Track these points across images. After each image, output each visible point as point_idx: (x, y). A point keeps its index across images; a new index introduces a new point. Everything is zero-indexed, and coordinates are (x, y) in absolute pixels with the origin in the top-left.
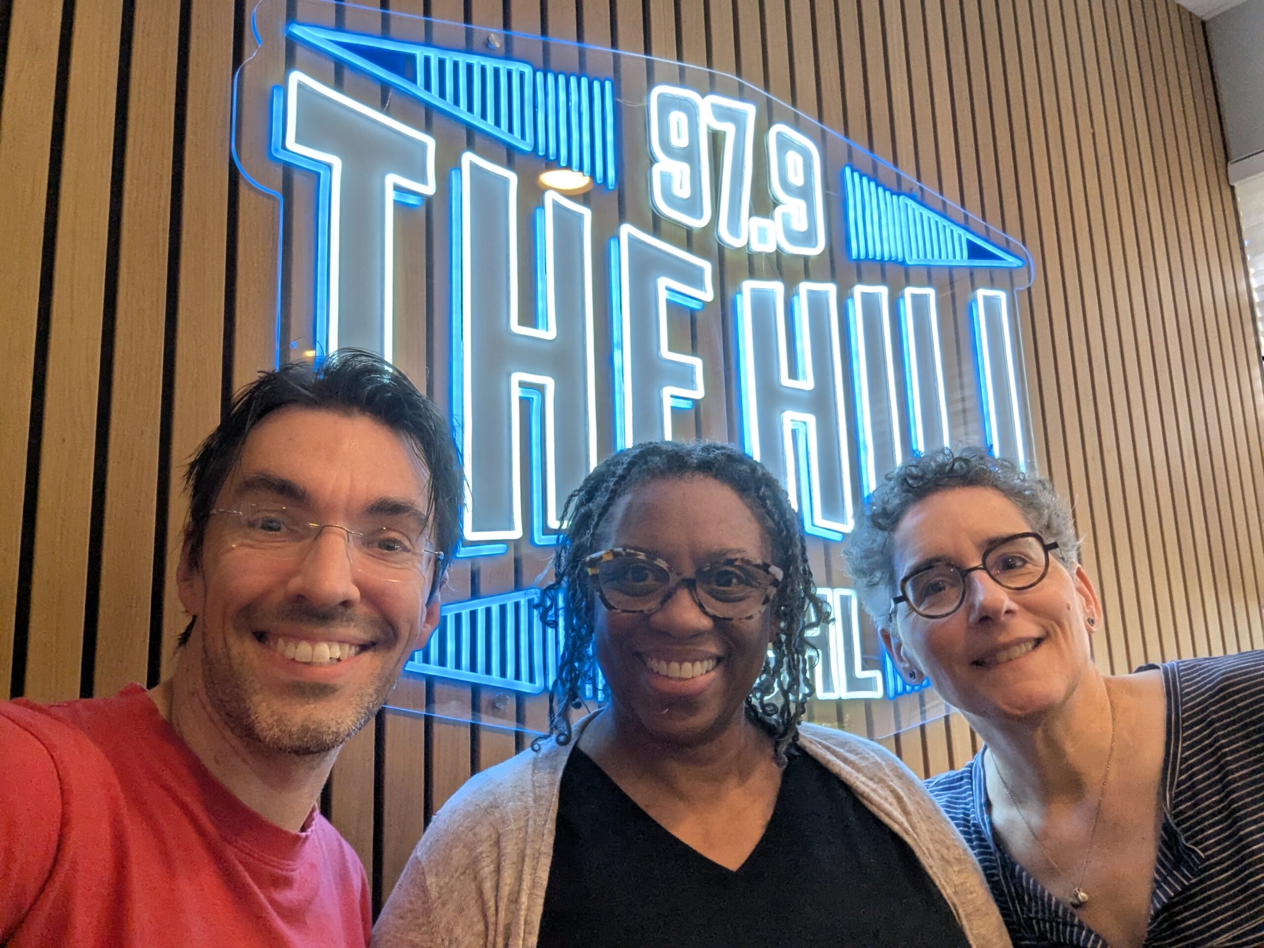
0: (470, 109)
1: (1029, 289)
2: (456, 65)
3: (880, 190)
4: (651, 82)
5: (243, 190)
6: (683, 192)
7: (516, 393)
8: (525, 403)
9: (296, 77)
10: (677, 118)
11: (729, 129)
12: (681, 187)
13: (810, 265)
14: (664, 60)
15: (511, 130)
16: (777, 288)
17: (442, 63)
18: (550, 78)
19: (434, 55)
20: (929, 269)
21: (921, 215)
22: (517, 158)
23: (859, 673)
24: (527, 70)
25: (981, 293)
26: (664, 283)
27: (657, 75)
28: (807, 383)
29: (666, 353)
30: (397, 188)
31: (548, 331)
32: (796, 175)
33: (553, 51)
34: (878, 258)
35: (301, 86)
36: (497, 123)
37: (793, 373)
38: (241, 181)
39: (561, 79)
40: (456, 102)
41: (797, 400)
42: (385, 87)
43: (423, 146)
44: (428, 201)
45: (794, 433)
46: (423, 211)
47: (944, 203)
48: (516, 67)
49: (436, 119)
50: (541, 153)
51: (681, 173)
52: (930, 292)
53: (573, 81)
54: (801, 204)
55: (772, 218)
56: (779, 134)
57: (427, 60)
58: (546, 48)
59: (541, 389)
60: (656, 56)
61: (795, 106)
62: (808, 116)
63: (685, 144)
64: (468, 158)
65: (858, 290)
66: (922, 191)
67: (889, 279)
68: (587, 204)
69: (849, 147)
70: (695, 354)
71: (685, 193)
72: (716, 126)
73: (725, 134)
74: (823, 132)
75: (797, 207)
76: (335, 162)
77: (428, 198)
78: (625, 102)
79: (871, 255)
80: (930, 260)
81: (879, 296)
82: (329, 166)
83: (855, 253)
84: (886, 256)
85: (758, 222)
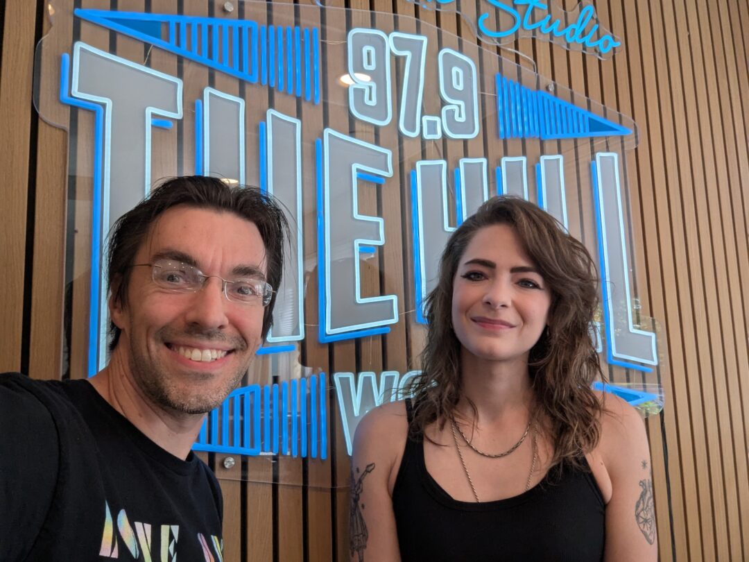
0: (210, 56)
1: (636, 149)
2: (200, 26)
3: (523, 89)
4: (349, 28)
5: (41, 126)
6: (371, 102)
9: (79, 45)
10: (369, 49)
11: (408, 54)
12: (370, 99)
14: (360, 10)
15: (241, 69)
16: (441, 164)
17: (188, 26)
18: (271, 30)
19: (183, 21)
20: (559, 141)
21: (554, 103)
22: (248, 89)
24: (253, 26)
25: (598, 155)
26: (356, 166)
27: (354, 21)
29: (356, 216)
30: (154, 116)
32: (458, 83)
33: (275, 11)
34: (520, 135)
35: (82, 50)
36: (231, 65)
37: (453, 222)
38: (40, 120)
39: (280, 30)
40: (200, 53)
42: (147, 46)
43: (174, 86)
44: (180, 123)
46: (175, 130)
47: (572, 94)
48: (245, 24)
50: (264, 81)
51: (370, 88)
52: (560, 157)
53: (288, 30)
54: (462, 103)
55: (440, 116)
56: (446, 54)
57: (178, 25)
58: (270, 9)
60: (353, 9)
61: (459, 33)
62: (470, 43)
63: (373, 67)
64: (208, 91)
65: (504, 160)
66: (555, 86)
67: (528, 151)
68: (299, 116)
69: (500, 60)
70: (379, 214)
71: (373, 103)
72: (397, 53)
73: (405, 58)
74: (480, 52)
75: (459, 106)
76: (108, 102)
77: (178, 120)
78: (329, 42)
79: (515, 135)
80: (560, 135)
81: (520, 163)
82: (103, 106)
83: (502, 135)
84: (526, 135)
85: (427, 118)
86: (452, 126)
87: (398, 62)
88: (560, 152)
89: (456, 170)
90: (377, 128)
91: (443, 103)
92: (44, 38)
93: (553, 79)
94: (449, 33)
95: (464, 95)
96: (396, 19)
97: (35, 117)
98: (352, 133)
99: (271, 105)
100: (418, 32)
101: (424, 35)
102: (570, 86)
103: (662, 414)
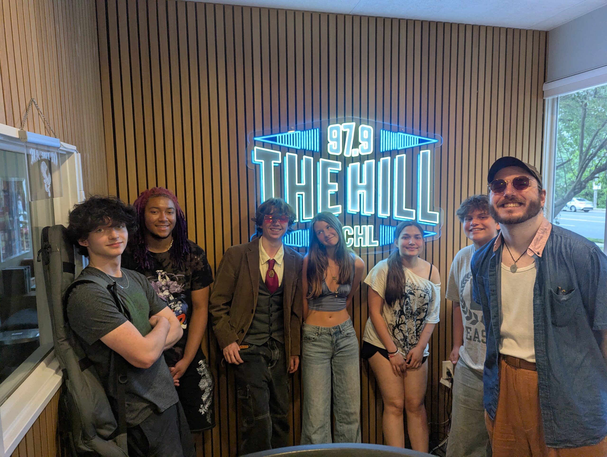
0: (288, 144)
1: (441, 146)
2: (285, 136)
3: (391, 133)
4: (329, 125)
5: (249, 170)
7: (297, 196)
8: (299, 198)
9: (256, 148)
10: (335, 131)
11: (348, 130)
13: (369, 156)
14: (333, 117)
16: (358, 164)
17: (282, 136)
18: (305, 132)
19: (280, 135)
20: (405, 149)
21: (404, 136)
22: (298, 151)
23: (373, 241)
24: (300, 132)
25: (422, 152)
27: (330, 123)
28: (365, 183)
29: (329, 183)
30: (274, 163)
31: (303, 183)
32: (366, 136)
33: (306, 125)
34: (389, 150)
36: (293, 145)
37: (361, 182)
39: (307, 132)
40: (285, 143)
41: (361, 187)
42: (272, 144)
43: (279, 154)
44: (280, 164)
45: (360, 195)
46: (279, 167)
47: (413, 131)
48: (297, 132)
49: (282, 148)
50: (302, 148)
51: (335, 144)
52: (404, 155)
53: (310, 131)
54: (367, 143)
56: (362, 127)
57: (279, 137)
58: (304, 125)
59: (302, 195)
60: (331, 118)
61: (368, 118)
62: (372, 120)
63: (336, 137)
64: (287, 154)
65: (382, 159)
66: (406, 129)
68: (313, 156)
70: (337, 182)
71: (336, 148)
72: (344, 130)
73: (346, 132)
74: (376, 122)
76: (263, 161)
78: (322, 132)
79: (386, 150)
80: (405, 147)
81: (388, 159)
82: (262, 162)
83: (381, 151)
84: (391, 149)
85: (354, 149)
86: (363, 151)
87: (344, 134)
88: (405, 153)
89: (363, 165)
90: (337, 156)
91: (360, 144)
92: (248, 147)
93: (406, 126)
94: (364, 118)
95: (368, 140)
96: (345, 118)
97: (247, 167)
98: (329, 159)
102: (413, 128)
103: (440, 238)
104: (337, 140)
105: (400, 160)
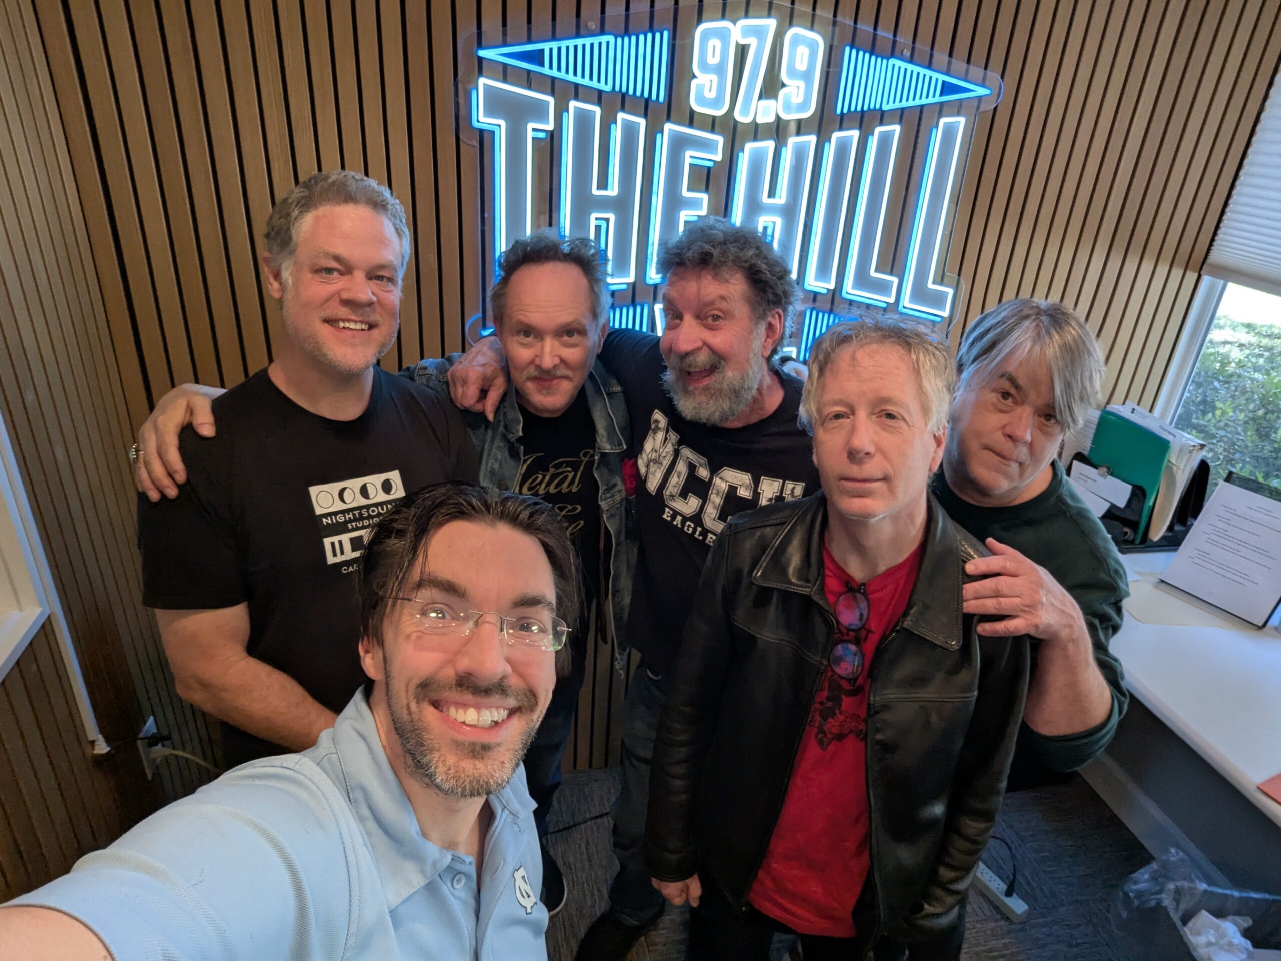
0: (575, 73)
1: (995, 107)
2: (568, 47)
3: (873, 58)
6: (711, 95)
7: (593, 224)
8: (598, 228)
9: (483, 81)
10: (714, 43)
11: (752, 41)
12: (710, 90)
13: (802, 124)
15: (599, 80)
16: (770, 145)
17: (560, 49)
18: (627, 40)
19: (556, 46)
20: (902, 110)
21: (905, 70)
24: (611, 39)
25: (943, 121)
26: (688, 153)
27: (704, 16)
28: (781, 200)
29: (684, 193)
30: (534, 130)
31: (613, 190)
32: (802, 63)
33: (632, 17)
34: (859, 109)
35: (485, 84)
36: (591, 78)
37: (771, 195)
39: (634, 39)
40: (567, 71)
41: (770, 209)
42: (529, 72)
43: (548, 103)
44: (551, 134)
45: (765, 228)
46: (549, 140)
47: (931, 56)
48: (605, 40)
51: (711, 81)
52: (897, 128)
53: (641, 37)
54: (802, 84)
55: (776, 98)
56: (794, 35)
57: (552, 50)
58: (627, 17)
59: (608, 220)
61: (814, 9)
63: (717, 60)
64: (573, 104)
65: (836, 135)
66: (913, 49)
67: (864, 124)
68: (645, 116)
69: (855, 28)
70: (706, 190)
71: (712, 95)
72: (742, 41)
73: (749, 45)
75: (798, 87)
76: (503, 123)
77: (551, 131)
78: (677, 42)
79: (853, 109)
80: (904, 104)
81: (851, 137)
82: (499, 126)
83: (838, 111)
84: (865, 108)
85: (764, 102)
86: (787, 107)
87: (742, 51)
88: (900, 122)
89: (784, 149)
90: (714, 118)
91: (783, 85)
93: (914, 41)
94: (803, 8)
95: (807, 76)
97: (458, 140)
98: (691, 124)
99: (623, 108)
100: (769, 15)
101: (774, 17)
102: (932, 48)
104: (719, 70)
105: (885, 141)
